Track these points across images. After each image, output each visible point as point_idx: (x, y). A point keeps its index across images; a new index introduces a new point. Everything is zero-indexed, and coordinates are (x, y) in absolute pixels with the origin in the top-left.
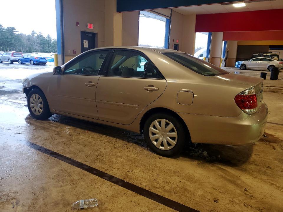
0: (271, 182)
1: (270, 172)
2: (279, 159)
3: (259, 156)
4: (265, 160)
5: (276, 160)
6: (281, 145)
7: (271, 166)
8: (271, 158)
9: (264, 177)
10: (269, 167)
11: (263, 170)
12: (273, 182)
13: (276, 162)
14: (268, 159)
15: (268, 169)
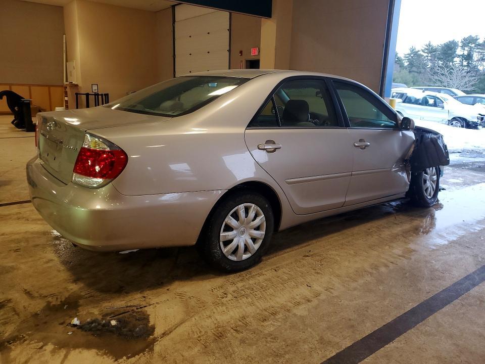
0: (6, 236)
1: (13, 245)
2: (7, 272)
3: (44, 260)
4: (30, 259)
5: (13, 268)
6: (18, 314)
7: (14, 254)
8: (22, 266)
9: (17, 237)
10: (16, 251)
11: (23, 244)
12: (3, 236)
13: (11, 264)
14: (27, 262)
15: (18, 248)
